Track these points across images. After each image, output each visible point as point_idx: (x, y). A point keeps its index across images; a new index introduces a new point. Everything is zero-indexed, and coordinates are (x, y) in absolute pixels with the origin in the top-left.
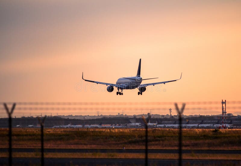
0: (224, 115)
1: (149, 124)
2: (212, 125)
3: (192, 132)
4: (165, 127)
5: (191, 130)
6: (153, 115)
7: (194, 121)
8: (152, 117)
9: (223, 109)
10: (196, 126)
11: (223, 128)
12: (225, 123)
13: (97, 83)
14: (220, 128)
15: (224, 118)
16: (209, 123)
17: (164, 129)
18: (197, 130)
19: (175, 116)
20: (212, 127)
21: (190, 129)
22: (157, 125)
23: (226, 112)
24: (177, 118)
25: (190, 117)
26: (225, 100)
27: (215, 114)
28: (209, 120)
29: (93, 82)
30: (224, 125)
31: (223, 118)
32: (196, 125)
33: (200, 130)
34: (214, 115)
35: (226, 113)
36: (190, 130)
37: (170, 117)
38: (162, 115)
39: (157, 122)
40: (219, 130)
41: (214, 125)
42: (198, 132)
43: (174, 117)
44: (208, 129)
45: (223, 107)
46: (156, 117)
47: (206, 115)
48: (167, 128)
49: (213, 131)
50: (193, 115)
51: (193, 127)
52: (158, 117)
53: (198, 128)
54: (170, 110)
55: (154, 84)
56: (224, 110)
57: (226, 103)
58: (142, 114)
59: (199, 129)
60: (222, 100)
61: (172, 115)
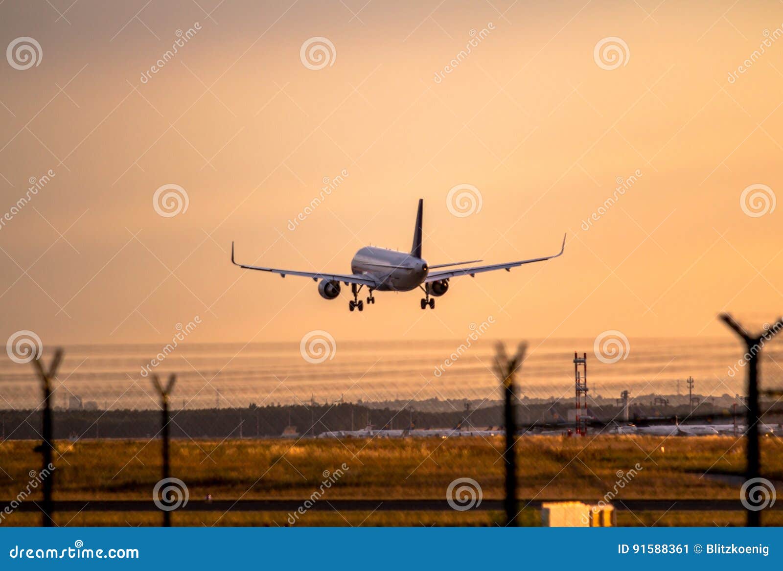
55: (471, 272)
57: (587, 360)
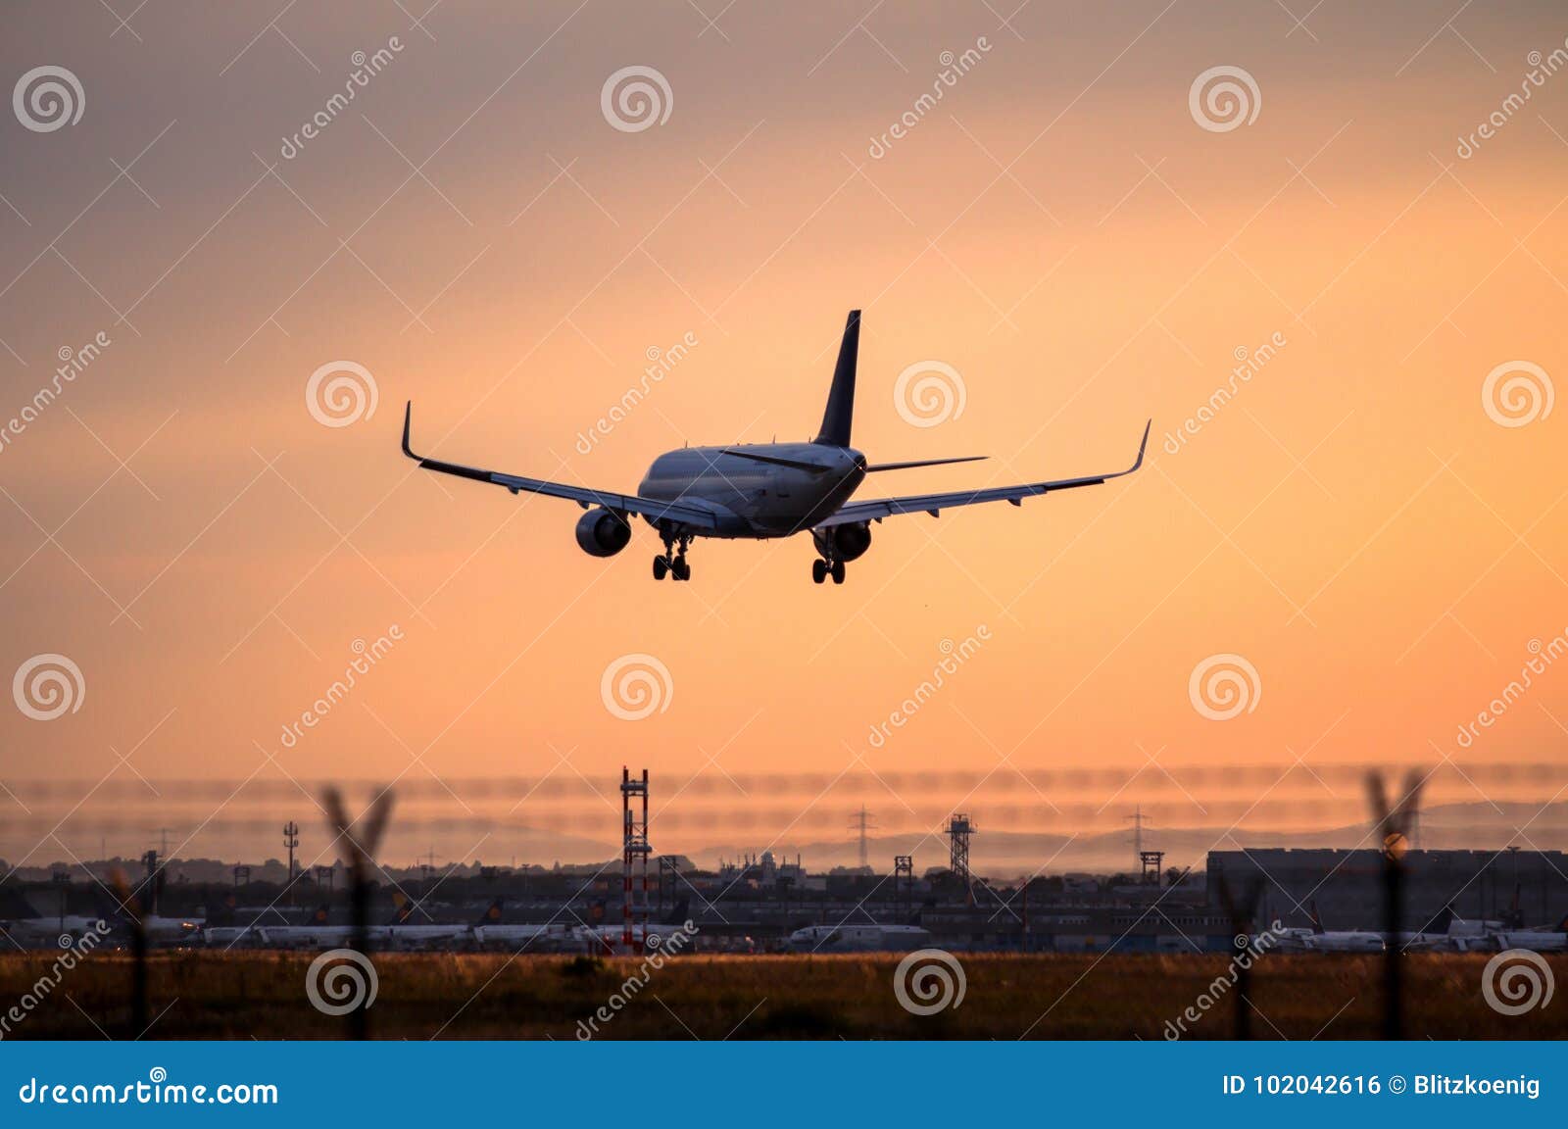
0: (636, 869)
1: (156, 922)
2: (557, 931)
3: (432, 975)
4: (252, 942)
5: (426, 959)
6: (176, 863)
7: (446, 905)
8: (172, 879)
9: (628, 827)
10: (458, 936)
11: (629, 948)
12: (640, 917)
13: (515, 485)
14: (606, 947)
15: (637, 885)
16: (536, 918)
17: (251, 955)
18: (459, 959)
19: (319, 869)
20: (558, 941)
21: (416, 957)
22: (203, 926)
23: (647, 850)
24: (339, 883)
25: (420, 877)
26: (645, 773)
27: (581, 861)
28: (540, 898)
29: (485, 477)
30: (637, 930)
31: (628, 882)
32: (457, 930)
33: (485, 960)
34: (571, 867)
35: (650, 856)
36: (417, 964)
37: (287, 878)
38: (234, 862)
39: (202, 910)
40: (600, 964)
41: (568, 929)
42: (470, 972)
43: (315, 877)
44: (534, 956)
45: (628, 814)
46: (195, 879)
47: (518, 866)
48: (266, 946)
49: (567, 970)
50: (439, 864)
51: (436, 944)
52: (212, 880)
53: (468, 946)
54: (291, 831)
55: (933, 505)
56: (635, 833)
57: (650, 786)
58: (107, 858)
59: (474, 952)
60: (626, 773)
61: (307, 864)
